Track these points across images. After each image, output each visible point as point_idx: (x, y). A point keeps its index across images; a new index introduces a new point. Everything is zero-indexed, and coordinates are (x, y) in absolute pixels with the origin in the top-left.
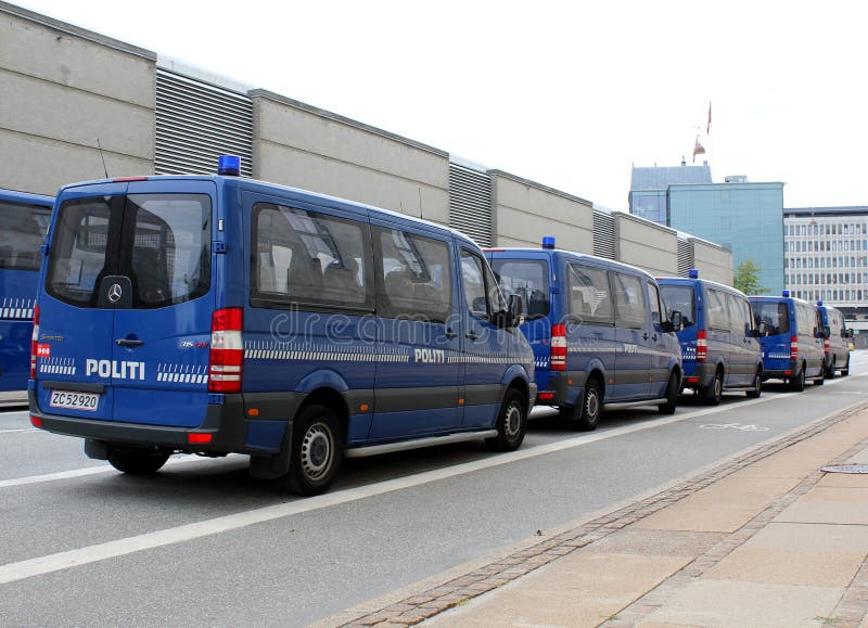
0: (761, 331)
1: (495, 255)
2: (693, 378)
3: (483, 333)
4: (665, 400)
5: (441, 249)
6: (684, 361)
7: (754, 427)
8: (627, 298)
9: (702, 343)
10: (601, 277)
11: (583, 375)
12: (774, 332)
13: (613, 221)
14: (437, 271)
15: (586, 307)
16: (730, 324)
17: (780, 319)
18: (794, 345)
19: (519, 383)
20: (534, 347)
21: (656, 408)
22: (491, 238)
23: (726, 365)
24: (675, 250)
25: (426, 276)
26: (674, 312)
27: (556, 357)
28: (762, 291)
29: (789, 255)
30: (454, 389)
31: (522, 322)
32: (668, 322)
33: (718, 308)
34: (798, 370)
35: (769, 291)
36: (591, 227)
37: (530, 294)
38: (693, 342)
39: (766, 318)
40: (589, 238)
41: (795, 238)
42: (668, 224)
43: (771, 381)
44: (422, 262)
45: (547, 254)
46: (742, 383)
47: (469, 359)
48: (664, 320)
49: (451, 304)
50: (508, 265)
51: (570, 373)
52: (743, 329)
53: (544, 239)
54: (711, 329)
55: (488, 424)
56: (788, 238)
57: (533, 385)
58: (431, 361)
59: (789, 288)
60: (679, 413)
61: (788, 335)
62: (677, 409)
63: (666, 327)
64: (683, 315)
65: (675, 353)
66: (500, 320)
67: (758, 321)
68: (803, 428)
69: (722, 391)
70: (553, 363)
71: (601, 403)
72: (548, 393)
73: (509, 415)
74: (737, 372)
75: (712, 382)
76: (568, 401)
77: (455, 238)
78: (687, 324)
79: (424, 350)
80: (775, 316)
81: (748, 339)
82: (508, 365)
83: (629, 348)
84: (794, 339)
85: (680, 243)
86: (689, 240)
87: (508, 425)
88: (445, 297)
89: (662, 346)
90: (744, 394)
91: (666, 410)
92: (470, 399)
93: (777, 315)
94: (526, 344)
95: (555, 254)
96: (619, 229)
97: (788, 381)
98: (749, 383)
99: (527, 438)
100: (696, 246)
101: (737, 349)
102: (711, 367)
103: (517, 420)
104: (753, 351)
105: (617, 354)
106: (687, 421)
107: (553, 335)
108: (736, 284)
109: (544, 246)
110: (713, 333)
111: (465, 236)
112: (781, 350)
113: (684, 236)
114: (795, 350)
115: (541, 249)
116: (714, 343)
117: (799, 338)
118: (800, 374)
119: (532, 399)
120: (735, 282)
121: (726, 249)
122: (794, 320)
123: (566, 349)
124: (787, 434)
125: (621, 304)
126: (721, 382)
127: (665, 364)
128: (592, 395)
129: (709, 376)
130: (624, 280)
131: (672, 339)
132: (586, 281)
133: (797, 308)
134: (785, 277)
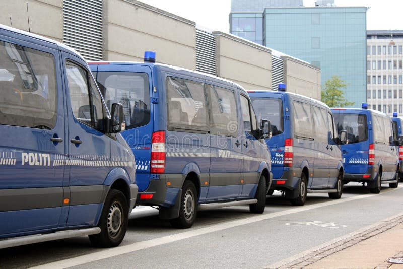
0: (342, 139)
1: (101, 68)
2: (281, 181)
3: (87, 138)
4: (255, 201)
5: (49, 60)
6: (273, 166)
7: (333, 224)
8: (222, 108)
9: (289, 149)
10: (196, 89)
11: (180, 178)
12: (354, 140)
13: (214, 39)
14: (45, 81)
15: (184, 116)
16: (315, 133)
17: (359, 128)
18: (372, 152)
19: (121, 185)
20: (136, 153)
21: (248, 208)
22: (103, 52)
23: (310, 170)
24: (270, 67)
25: (35, 86)
26: (264, 122)
27: (156, 161)
28: (346, 104)
29: (370, 72)
30: (59, 190)
31: (123, 129)
32: (258, 130)
33: (304, 119)
34: (375, 174)
35: (352, 104)
36: (194, 44)
37: (133, 104)
38: (281, 149)
39: (347, 128)
40: (191, 55)
41: (377, 57)
42: (264, 44)
43: (351, 184)
44: (31, 73)
45: (148, 68)
46: (325, 186)
47: (74, 162)
48: (255, 128)
49: (56, 112)
50: (112, 77)
51: (168, 176)
52: (326, 137)
53: (146, 53)
54: (297, 137)
55: (92, 222)
56: (370, 58)
57: (134, 187)
58: (37, 164)
59: (371, 102)
60: (268, 212)
61: (367, 142)
62: (266, 209)
63: (257, 135)
64: (273, 124)
65: (265, 158)
66: (104, 127)
67: (340, 130)
68: (376, 225)
69: (307, 192)
70: (153, 166)
71: (197, 204)
72: (149, 194)
73: (111, 214)
74: (321, 175)
75: (298, 185)
76: (166, 201)
77: (61, 51)
78: (275, 132)
79: (31, 154)
80: (354, 126)
81: (330, 146)
82: (111, 168)
83: (223, 154)
84: (371, 146)
85: (274, 61)
86: (283, 58)
87: (110, 223)
88: (51, 105)
89: (252, 153)
90: (327, 195)
91: (256, 210)
92: (75, 199)
93: (357, 125)
94: (128, 150)
95: (156, 68)
96: (219, 47)
97: (366, 184)
98: (331, 186)
99: (129, 235)
100: (288, 63)
101: (321, 155)
102: (297, 171)
103: (118, 218)
104: (335, 157)
105: (211, 159)
106: (275, 219)
107: (153, 141)
108: (323, 97)
109: (146, 60)
110: (299, 140)
111: (72, 50)
112: (360, 156)
113: (277, 54)
114: (372, 156)
115: (143, 63)
116: (301, 150)
117: (376, 145)
118: (377, 178)
119: (133, 199)
120: (323, 95)
121: (316, 66)
122: (371, 129)
123: (165, 154)
124: (362, 230)
125: (215, 114)
126: (306, 185)
127: (256, 168)
128: (189, 196)
129: (295, 180)
130: (221, 92)
131: (262, 145)
132: (187, 93)
133: (374, 119)
134: (367, 92)
